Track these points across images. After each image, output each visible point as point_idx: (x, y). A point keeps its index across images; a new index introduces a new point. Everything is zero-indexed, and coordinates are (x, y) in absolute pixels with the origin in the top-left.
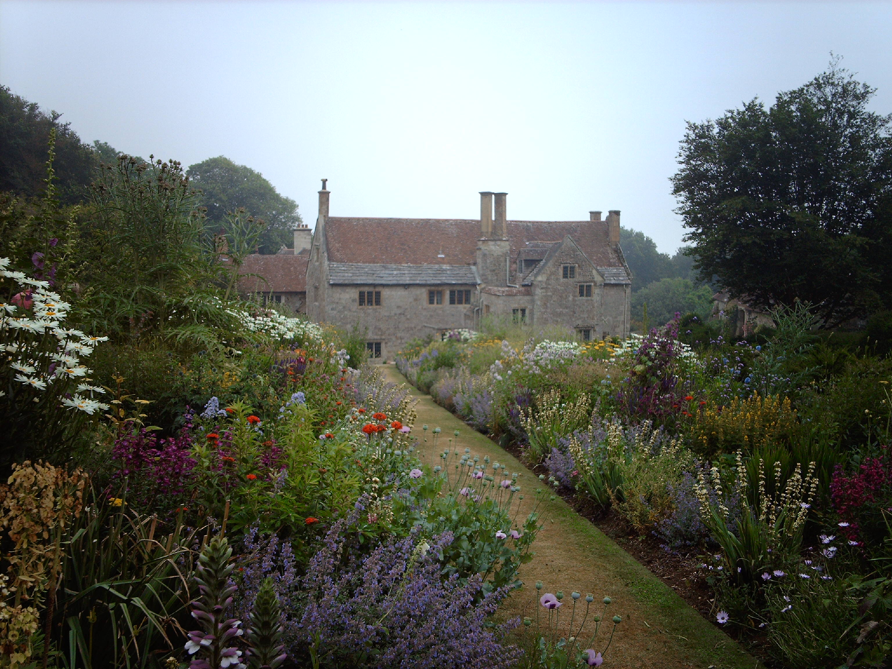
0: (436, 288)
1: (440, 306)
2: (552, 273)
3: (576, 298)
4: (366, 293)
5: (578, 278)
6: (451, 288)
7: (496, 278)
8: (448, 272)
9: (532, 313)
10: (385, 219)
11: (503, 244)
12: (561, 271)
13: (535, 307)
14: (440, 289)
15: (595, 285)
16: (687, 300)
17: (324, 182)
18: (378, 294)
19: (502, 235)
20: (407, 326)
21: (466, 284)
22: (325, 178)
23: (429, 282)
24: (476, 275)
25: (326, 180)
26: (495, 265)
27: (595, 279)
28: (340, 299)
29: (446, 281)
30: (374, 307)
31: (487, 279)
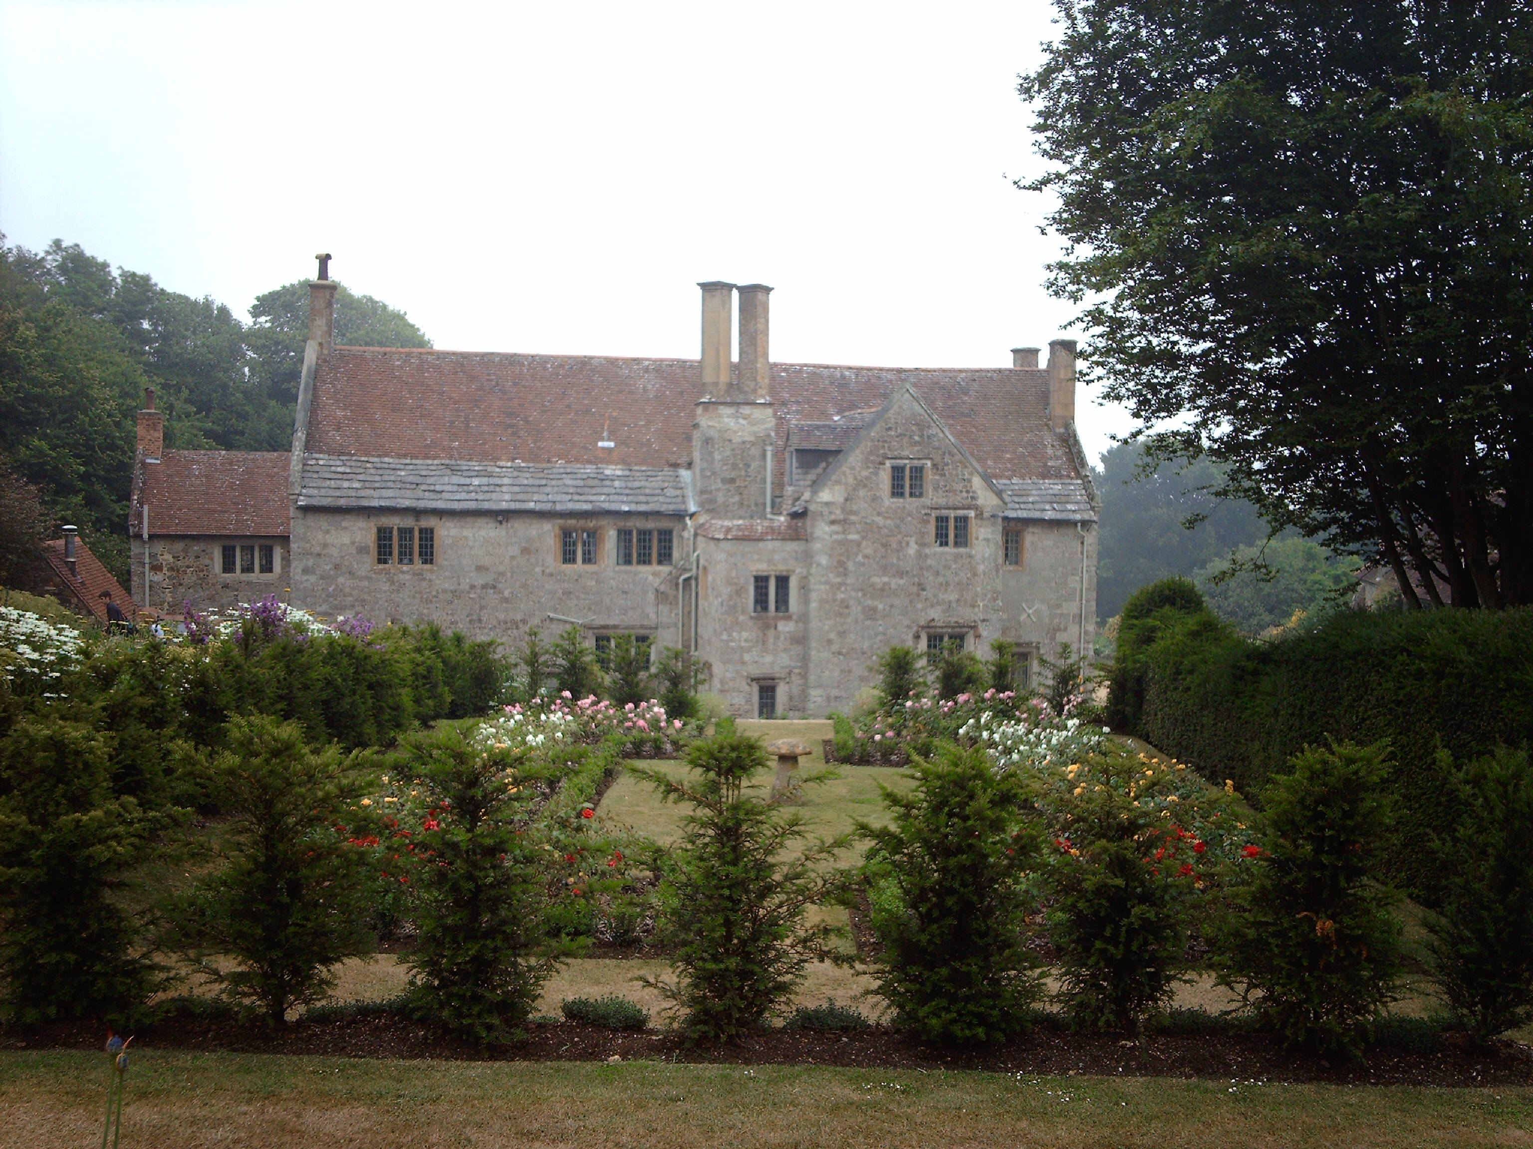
0: (582, 522)
1: (589, 568)
2: (861, 484)
3: (927, 551)
4: (395, 532)
5: (932, 497)
6: (621, 524)
7: (737, 498)
8: (617, 484)
9: (804, 588)
10: (476, 355)
11: (757, 413)
12: (885, 478)
13: (813, 570)
14: (591, 524)
15: (980, 515)
16: (1309, 584)
17: (324, 260)
18: (427, 535)
19: (754, 391)
20: (502, 617)
21: (657, 514)
22: (324, 252)
23: (559, 507)
24: (689, 492)
25: (328, 257)
26: (735, 466)
27: (980, 502)
28: (325, 545)
29: (606, 506)
30: (418, 565)
31: (712, 501)
